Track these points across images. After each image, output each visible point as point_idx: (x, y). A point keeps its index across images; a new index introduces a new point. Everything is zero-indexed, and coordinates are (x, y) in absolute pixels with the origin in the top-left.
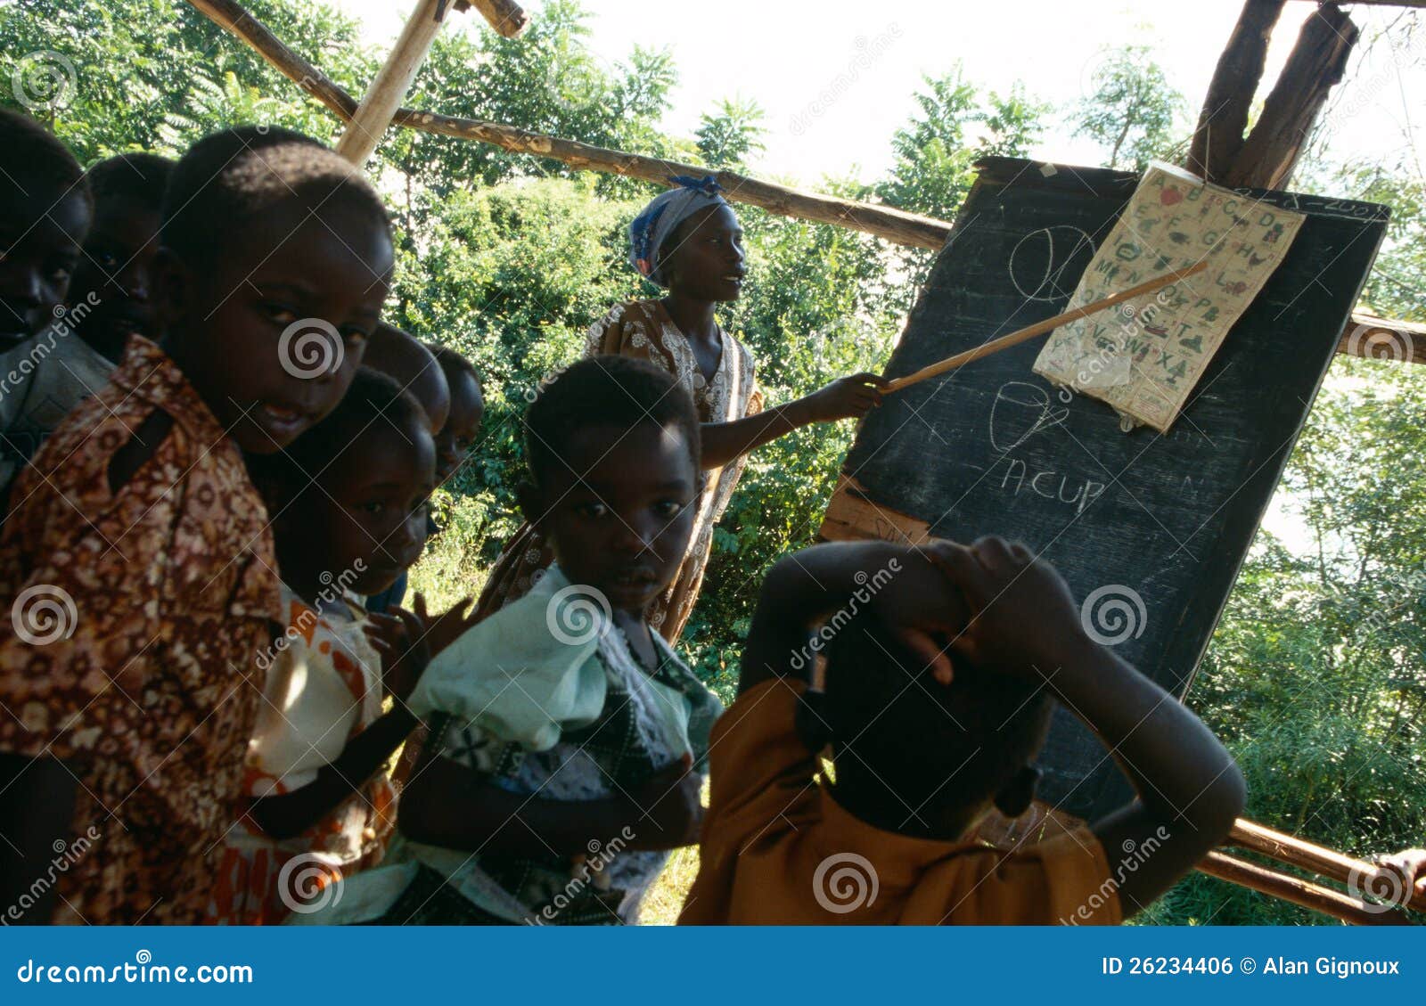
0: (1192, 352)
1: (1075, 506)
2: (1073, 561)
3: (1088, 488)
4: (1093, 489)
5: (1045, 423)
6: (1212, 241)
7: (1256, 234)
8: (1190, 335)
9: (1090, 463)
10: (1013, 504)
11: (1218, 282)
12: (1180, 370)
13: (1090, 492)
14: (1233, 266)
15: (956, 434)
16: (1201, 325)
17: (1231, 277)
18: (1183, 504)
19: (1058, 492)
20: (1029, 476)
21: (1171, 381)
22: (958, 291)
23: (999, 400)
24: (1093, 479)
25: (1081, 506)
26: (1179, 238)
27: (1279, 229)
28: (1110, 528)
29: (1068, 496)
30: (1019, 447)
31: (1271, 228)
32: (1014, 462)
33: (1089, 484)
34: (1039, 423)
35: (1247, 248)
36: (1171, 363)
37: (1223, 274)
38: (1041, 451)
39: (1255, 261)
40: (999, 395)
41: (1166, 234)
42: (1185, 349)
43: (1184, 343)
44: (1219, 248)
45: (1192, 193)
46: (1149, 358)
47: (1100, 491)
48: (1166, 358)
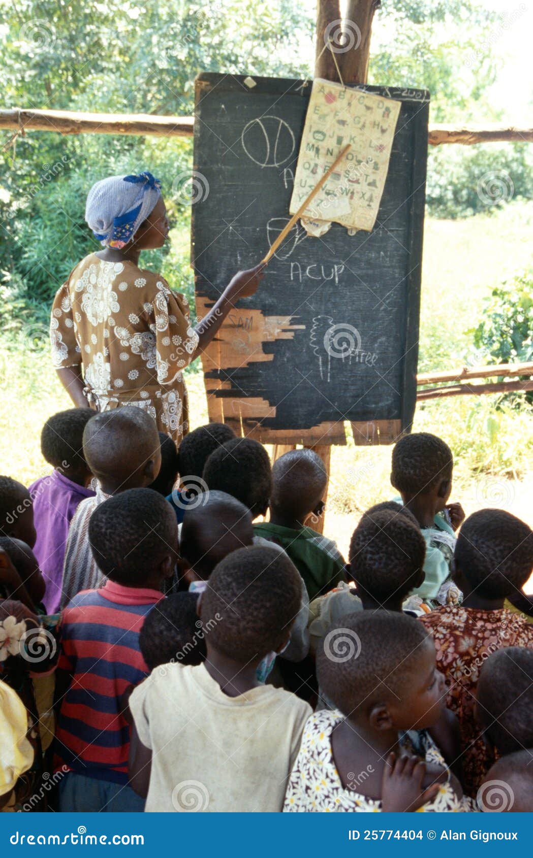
0: (374, 188)
1: (334, 279)
2: (344, 308)
3: (336, 270)
4: (339, 269)
5: (300, 239)
6: (359, 122)
7: (377, 115)
8: (370, 180)
9: (331, 255)
10: (302, 288)
11: (370, 146)
12: (371, 200)
13: (337, 270)
14: (375, 137)
15: (253, 256)
16: (374, 173)
17: (376, 143)
18: (384, 267)
19: (321, 274)
20: (304, 270)
21: (369, 205)
22: (216, 167)
23: (270, 231)
24: (338, 263)
25: (337, 279)
26: (342, 123)
27: (388, 110)
28: (355, 287)
29: (328, 275)
30: (291, 255)
31: (384, 110)
32: (292, 264)
33: (336, 267)
34: (297, 239)
35: (377, 123)
36: (367, 197)
37: (371, 142)
38: (303, 254)
39: (383, 131)
40: (268, 228)
41: (334, 121)
42: (370, 187)
43: (369, 184)
44: (364, 126)
45: (340, 95)
46: (356, 196)
47: (343, 269)
48: (363, 195)
